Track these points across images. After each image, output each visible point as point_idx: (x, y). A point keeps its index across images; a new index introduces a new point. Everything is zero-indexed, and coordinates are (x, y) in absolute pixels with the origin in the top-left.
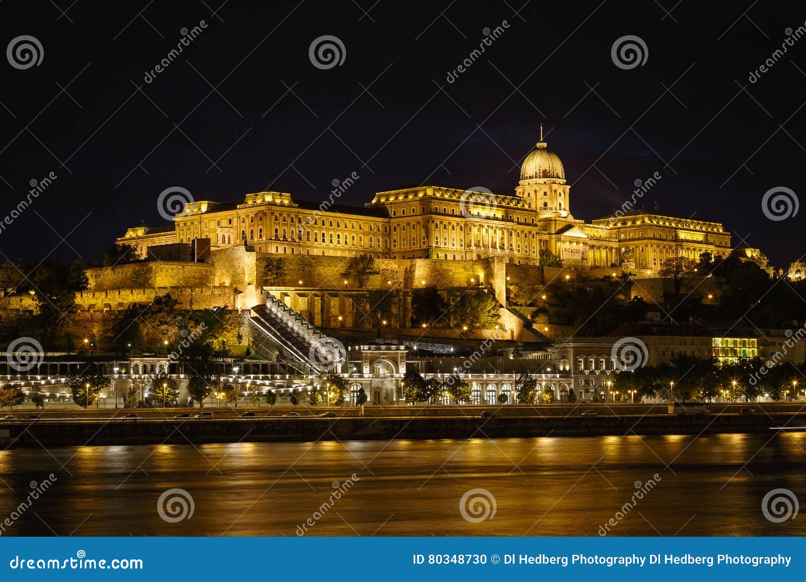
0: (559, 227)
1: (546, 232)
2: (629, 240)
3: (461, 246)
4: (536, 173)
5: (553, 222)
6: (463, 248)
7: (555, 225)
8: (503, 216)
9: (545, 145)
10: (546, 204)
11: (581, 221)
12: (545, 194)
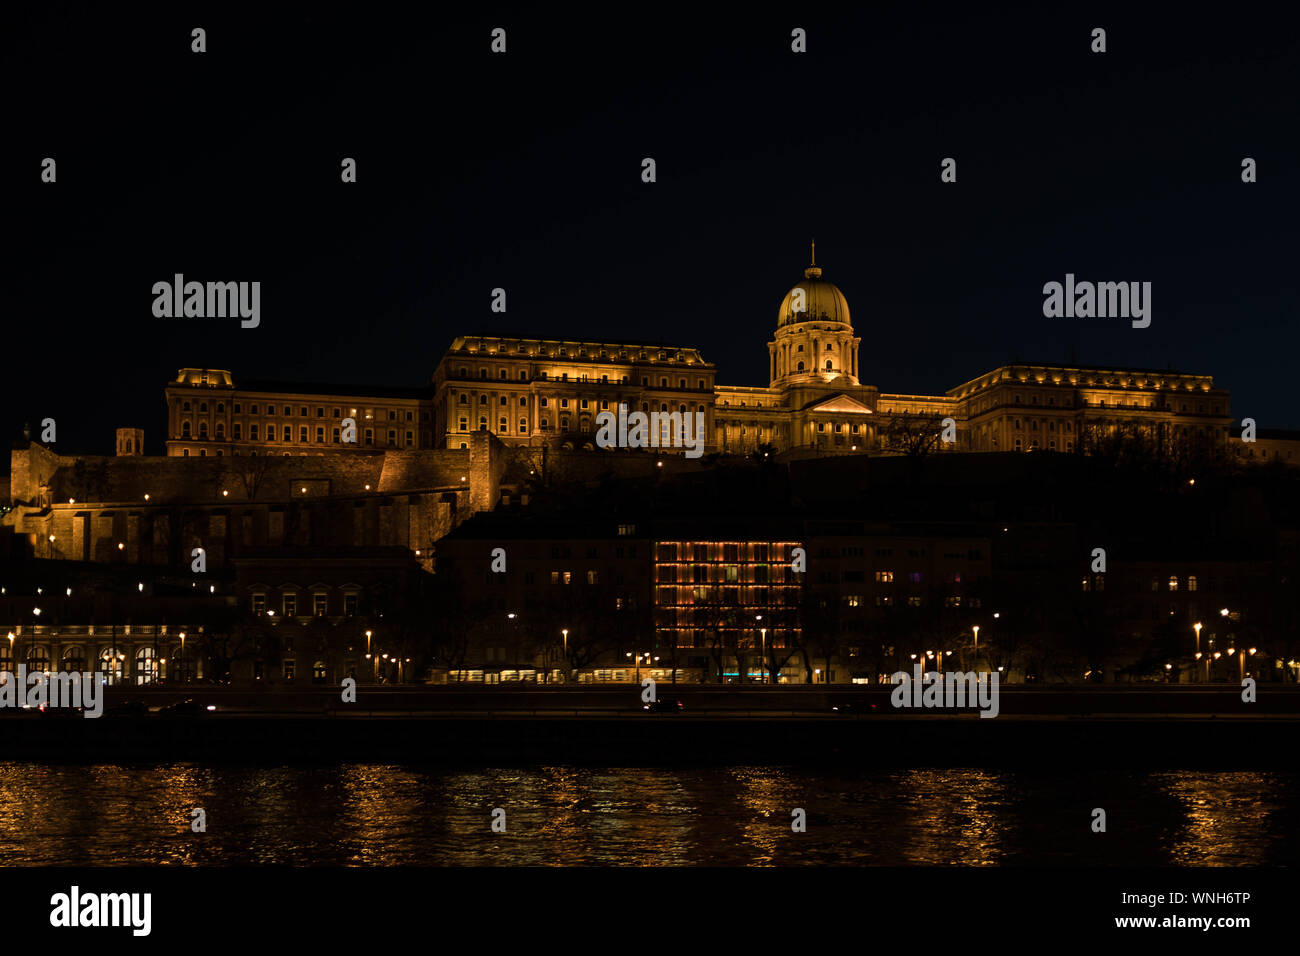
0: (806, 400)
1: (786, 409)
2: (981, 414)
3: (523, 429)
4: (788, 317)
5: (798, 391)
6: (527, 433)
7: (802, 396)
8: (625, 378)
9: (819, 271)
10: (801, 366)
11: (872, 388)
12: (801, 348)
